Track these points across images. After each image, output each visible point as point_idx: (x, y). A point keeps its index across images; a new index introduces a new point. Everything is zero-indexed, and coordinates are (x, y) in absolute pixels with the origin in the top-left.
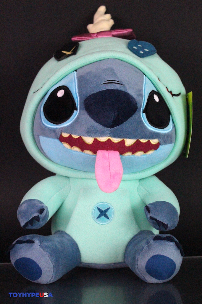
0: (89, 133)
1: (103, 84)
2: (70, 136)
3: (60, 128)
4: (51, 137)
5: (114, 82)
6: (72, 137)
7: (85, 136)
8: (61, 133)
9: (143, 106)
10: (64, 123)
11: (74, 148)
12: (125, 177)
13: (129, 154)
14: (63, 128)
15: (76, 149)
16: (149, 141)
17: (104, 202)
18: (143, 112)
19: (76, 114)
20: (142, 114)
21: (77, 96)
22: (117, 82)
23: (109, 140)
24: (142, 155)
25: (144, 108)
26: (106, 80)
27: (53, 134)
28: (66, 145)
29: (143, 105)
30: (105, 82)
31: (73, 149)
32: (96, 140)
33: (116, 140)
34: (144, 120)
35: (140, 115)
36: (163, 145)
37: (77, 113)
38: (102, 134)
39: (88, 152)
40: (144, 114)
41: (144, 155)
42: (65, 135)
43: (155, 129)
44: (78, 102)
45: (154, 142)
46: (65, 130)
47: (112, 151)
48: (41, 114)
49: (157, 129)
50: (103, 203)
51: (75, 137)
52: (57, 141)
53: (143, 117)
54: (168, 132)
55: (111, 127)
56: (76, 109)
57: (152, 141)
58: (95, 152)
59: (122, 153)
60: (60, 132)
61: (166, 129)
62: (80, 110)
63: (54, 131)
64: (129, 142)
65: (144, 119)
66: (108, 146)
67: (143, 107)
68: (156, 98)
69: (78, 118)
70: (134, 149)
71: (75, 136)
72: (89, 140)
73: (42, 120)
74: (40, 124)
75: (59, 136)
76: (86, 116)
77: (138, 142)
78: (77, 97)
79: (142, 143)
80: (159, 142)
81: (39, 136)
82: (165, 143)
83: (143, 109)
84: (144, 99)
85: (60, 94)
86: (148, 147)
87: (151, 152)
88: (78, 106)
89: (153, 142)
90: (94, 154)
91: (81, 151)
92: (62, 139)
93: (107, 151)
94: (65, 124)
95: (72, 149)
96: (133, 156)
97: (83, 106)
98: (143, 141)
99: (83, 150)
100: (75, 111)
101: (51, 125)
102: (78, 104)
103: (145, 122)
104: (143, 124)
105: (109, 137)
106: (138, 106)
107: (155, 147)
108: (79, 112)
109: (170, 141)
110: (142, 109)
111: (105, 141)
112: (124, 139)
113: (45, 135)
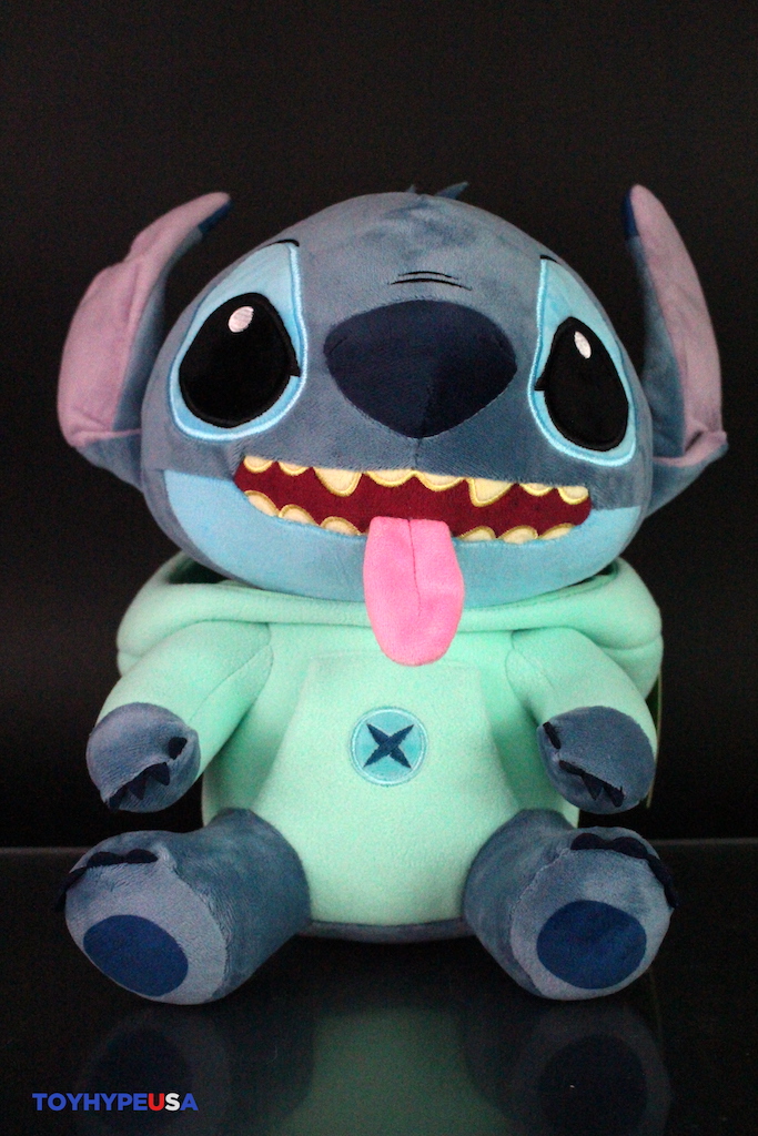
0: (340, 459)
1: (396, 283)
2: (276, 466)
3: (240, 441)
4: (206, 473)
5: (434, 277)
6: (282, 473)
7: (327, 465)
8: (243, 457)
9: (536, 368)
10: (253, 422)
11: (287, 510)
13: (482, 535)
14: (248, 438)
15: (295, 514)
16: (555, 492)
17: (391, 708)
18: (537, 387)
19: (295, 389)
20: (532, 394)
21: (298, 326)
22: (444, 279)
23: (414, 481)
24: (528, 542)
25: (539, 375)
26: (406, 271)
27: (212, 463)
28: (260, 502)
29: (537, 363)
30: (401, 279)
31: (284, 513)
32: (366, 482)
33: (437, 482)
34: (540, 418)
35: (525, 396)
36: (602, 507)
37: (298, 386)
38: (388, 462)
39: (338, 525)
40: (540, 395)
41: (537, 541)
42: (257, 465)
44: (302, 346)
45: (573, 497)
46: (257, 446)
47: (425, 521)
48: (172, 399)
49: (584, 450)
50: (390, 711)
51: (292, 469)
52: (229, 487)
53: (537, 404)
54: (621, 466)
55: (420, 431)
56: (298, 373)
57: (566, 493)
58: (363, 526)
59: (457, 530)
60: (237, 456)
61: (612, 452)
62: (309, 373)
63: (217, 450)
64: (485, 491)
65: (538, 414)
66: (411, 502)
67: (536, 372)
68: (585, 349)
69: (301, 402)
70: (502, 516)
71: (293, 466)
72: (341, 481)
73: (176, 414)
74: (167, 430)
75: (233, 468)
76: (333, 393)
77: (515, 494)
78: (300, 332)
79: (532, 497)
80: (589, 498)
81: (162, 472)
82: (612, 501)
83: (534, 378)
84: (541, 343)
85: (239, 321)
86: (548, 514)
87: (559, 533)
88: (302, 361)
89: (569, 496)
90: (359, 534)
91: (313, 523)
92: (245, 481)
93: (406, 521)
94: (256, 425)
95: (280, 515)
96: (496, 544)
97: (322, 359)
98: (536, 489)
99: (319, 517)
100: (293, 379)
101: (205, 431)
102: (302, 355)
103: (542, 422)
104: (534, 428)
105: (413, 469)
106: (520, 368)
107: (577, 515)
108: (308, 380)
109: (624, 497)
110: (531, 375)
111: (401, 486)
112: (468, 480)
113: (185, 467)
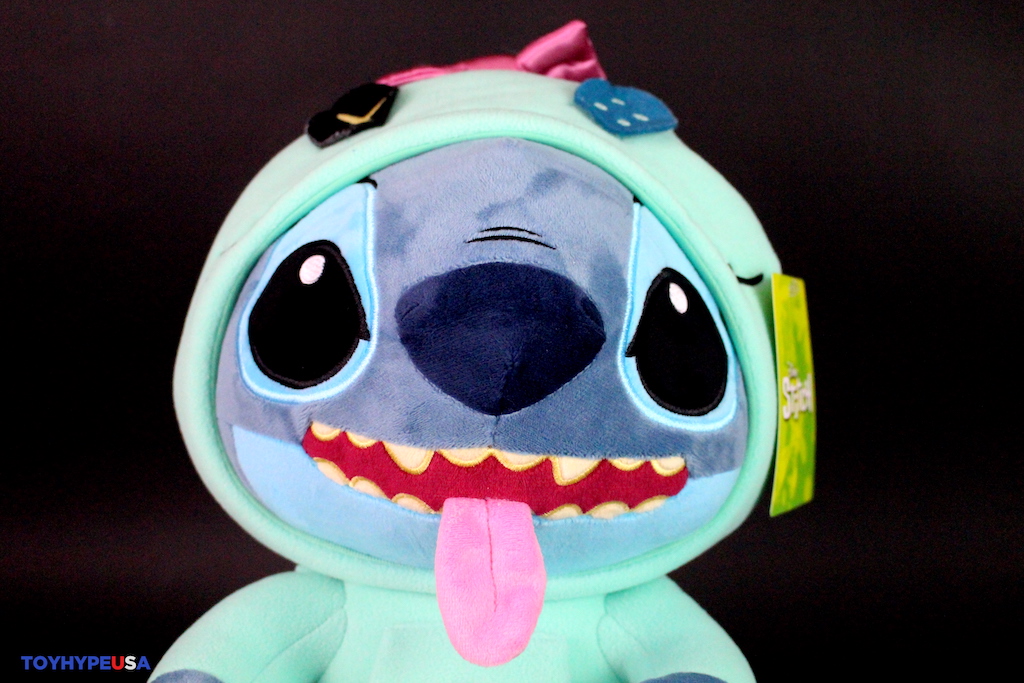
0: (413, 432)
1: (474, 241)
2: (344, 435)
3: (306, 406)
4: (272, 434)
5: (515, 233)
6: (350, 444)
7: (398, 441)
8: (310, 423)
9: (627, 332)
10: (320, 386)
11: (357, 481)
12: (555, 585)
13: (568, 512)
14: (315, 404)
15: (365, 487)
16: (647, 465)
18: (629, 353)
19: (364, 354)
20: (624, 361)
21: (369, 284)
22: (525, 235)
23: (491, 461)
24: (619, 516)
25: (630, 339)
26: (485, 227)
27: (279, 424)
28: (328, 470)
29: (628, 326)
30: (480, 236)
31: (354, 484)
32: (438, 460)
33: (517, 461)
34: (631, 386)
35: (615, 366)
36: (699, 476)
37: (367, 351)
38: (464, 439)
39: (408, 503)
40: (632, 361)
41: (628, 515)
42: (324, 432)
43: (671, 418)
44: (372, 307)
45: (668, 469)
46: (328, 410)
47: (504, 501)
48: (241, 351)
49: (681, 417)
51: (361, 440)
52: (297, 452)
53: (628, 372)
54: (721, 429)
55: (497, 408)
56: (367, 337)
57: (660, 465)
58: (436, 505)
59: (540, 509)
60: (305, 420)
61: (711, 415)
62: (380, 339)
63: (283, 412)
64: (570, 469)
65: (630, 383)
66: (487, 481)
67: (626, 337)
68: (679, 300)
69: (371, 370)
70: (589, 493)
71: (362, 437)
72: (413, 458)
73: (243, 368)
74: (235, 383)
75: (301, 433)
76: (403, 366)
77: (604, 470)
78: (370, 290)
79: (622, 473)
80: (685, 468)
81: (231, 426)
82: (710, 468)
83: (625, 343)
84: (632, 304)
85: (312, 270)
86: (642, 487)
87: (653, 506)
88: (372, 323)
89: (663, 467)
90: (433, 512)
91: (385, 497)
92: (313, 447)
93: (483, 501)
94: (324, 390)
95: (351, 484)
96: (584, 519)
97: (393, 325)
98: (626, 464)
99: (390, 492)
100: (362, 343)
101: (272, 389)
102: (372, 318)
103: (634, 391)
104: (625, 400)
105: (490, 447)
106: (609, 330)
107: (672, 485)
108: (378, 346)
109: (725, 461)
110: (623, 335)
111: (477, 466)
112: (552, 458)
113: (252, 425)
